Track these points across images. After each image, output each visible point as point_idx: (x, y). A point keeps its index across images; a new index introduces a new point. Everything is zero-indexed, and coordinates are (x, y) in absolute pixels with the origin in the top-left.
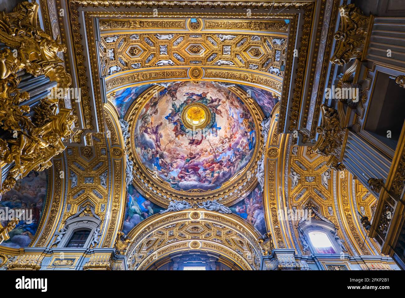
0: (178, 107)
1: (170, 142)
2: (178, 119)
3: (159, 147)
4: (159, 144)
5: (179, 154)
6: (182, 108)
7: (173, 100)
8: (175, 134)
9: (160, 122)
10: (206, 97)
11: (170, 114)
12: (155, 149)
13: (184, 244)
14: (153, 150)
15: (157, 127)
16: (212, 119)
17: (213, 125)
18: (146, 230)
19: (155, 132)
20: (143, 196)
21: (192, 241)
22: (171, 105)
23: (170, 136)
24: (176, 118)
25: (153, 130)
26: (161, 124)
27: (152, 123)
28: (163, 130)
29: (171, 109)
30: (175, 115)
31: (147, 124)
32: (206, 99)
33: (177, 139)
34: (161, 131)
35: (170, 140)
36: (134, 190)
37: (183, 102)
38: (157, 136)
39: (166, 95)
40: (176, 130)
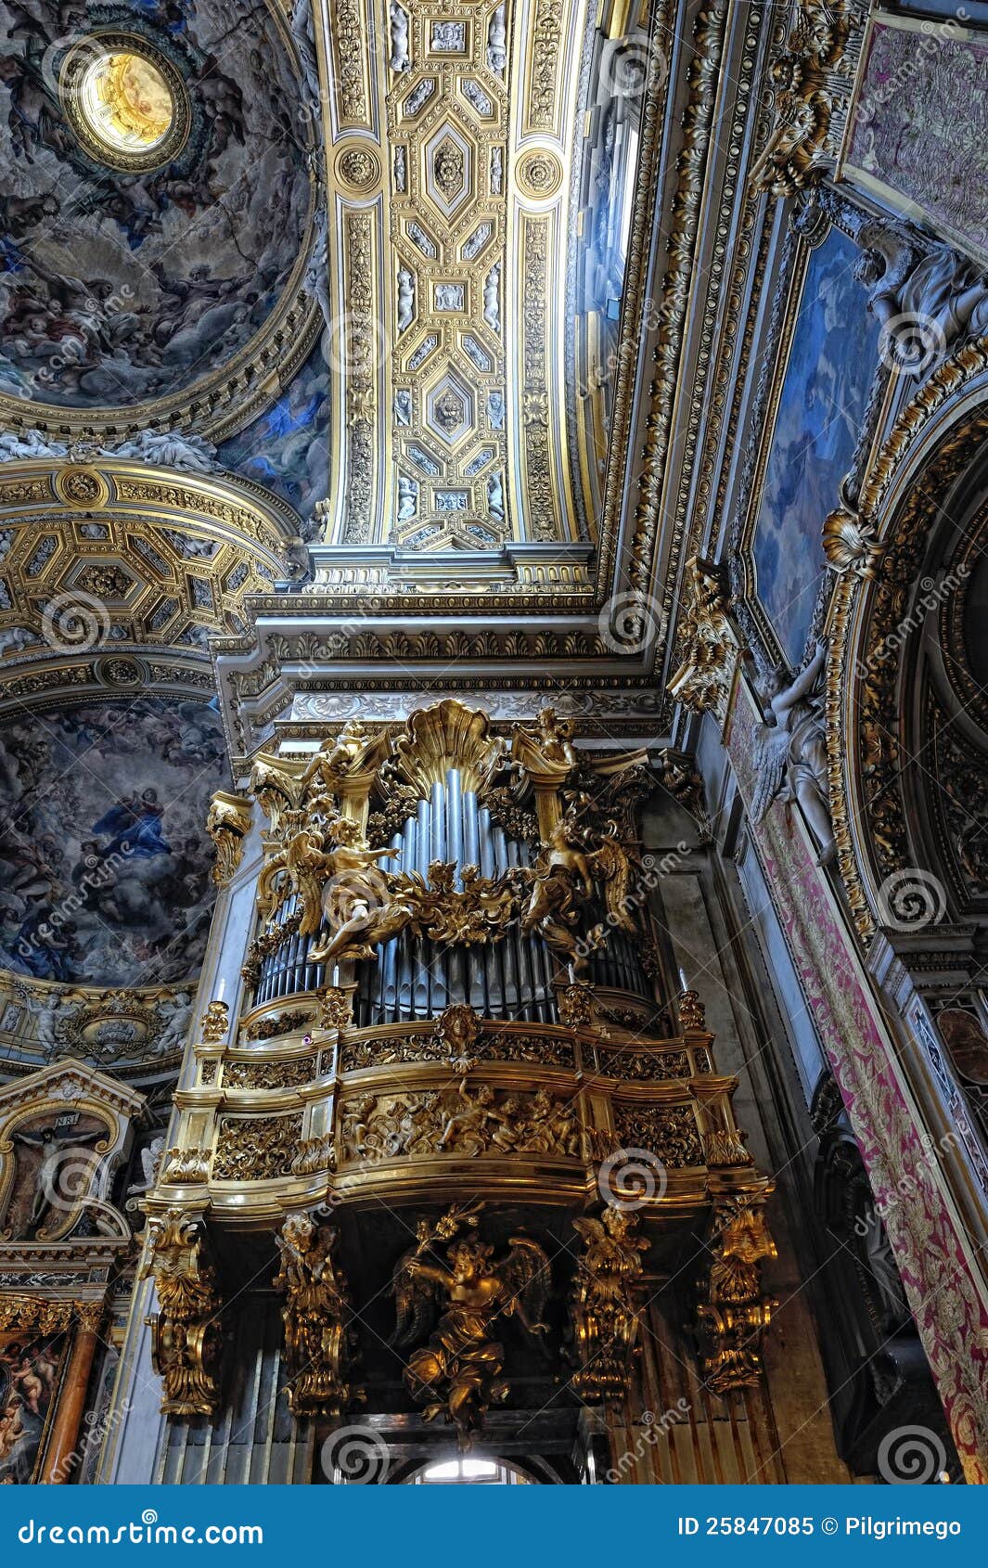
0: (89, 188)
1: (230, 232)
2: (147, 188)
3: (237, 287)
4: (227, 286)
5: (276, 196)
6: (95, 168)
7: (55, 214)
8: (205, 205)
9: (147, 272)
10: (14, 57)
12: (236, 308)
14: (239, 315)
15: (164, 285)
16: (122, 25)
17: (146, 19)
19: (184, 295)
20: (273, 407)
22: (81, 221)
23: (213, 228)
24: (142, 199)
25: (170, 307)
26: (157, 268)
27: (142, 311)
28: (183, 260)
29: (101, 220)
30: (127, 202)
31: (139, 330)
32: (29, 55)
33: (223, 198)
34: (185, 271)
35: (226, 230)
37: (68, 168)
38: (200, 290)
39: (27, 242)
40: (189, 202)
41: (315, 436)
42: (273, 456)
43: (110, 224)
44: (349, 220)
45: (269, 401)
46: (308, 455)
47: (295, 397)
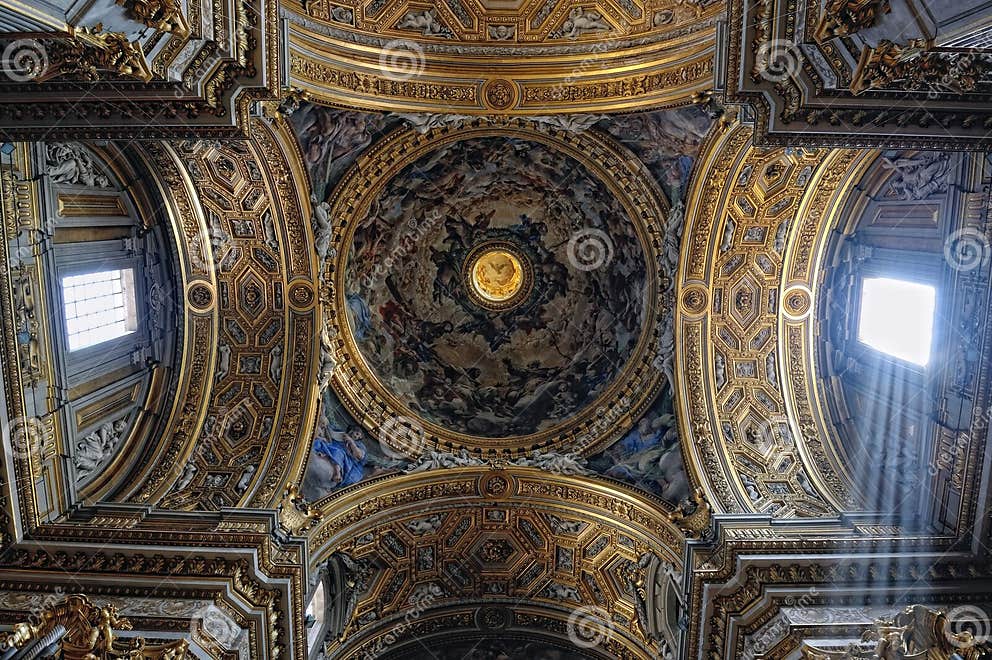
0: (470, 318)
1: (553, 342)
2: (502, 319)
3: (560, 371)
4: (552, 371)
5: (586, 322)
6: (475, 308)
7: (450, 332)
8: (537, 329)
9: (501, 365)
10: (444, 252)
11: (487, 338)
12: (560, 384)
13: (794, 334)
14: (562, 387)
15: (511, 370)
16: (503, 238)
17: (518, 235)
18: (704, 441)
19: (524, 377)
20: (626, 435)
21: (782, 310)
22: (465, 336)
23: (541, 341)
24: (499, 324)
25: (515, 384)
26: (506, 361)
27: (498, 386)
28: (524, 358)
29: (475, 336)
30: (491, 326)
31: (497, 396)
32: (451, 252)
33: (549, 325)
34: (524, 364)
35: (551, 342)
36: (604, 455)
37: (460, 307)
38: (534, 374)
39: (434, 346)
40: (527, 327)
41: (664, 452)
42: (632, 465)
43: (480, 337)
44: (688, 329)
45: (625, 431)
46: (661, 463)
47: (643, 428)
